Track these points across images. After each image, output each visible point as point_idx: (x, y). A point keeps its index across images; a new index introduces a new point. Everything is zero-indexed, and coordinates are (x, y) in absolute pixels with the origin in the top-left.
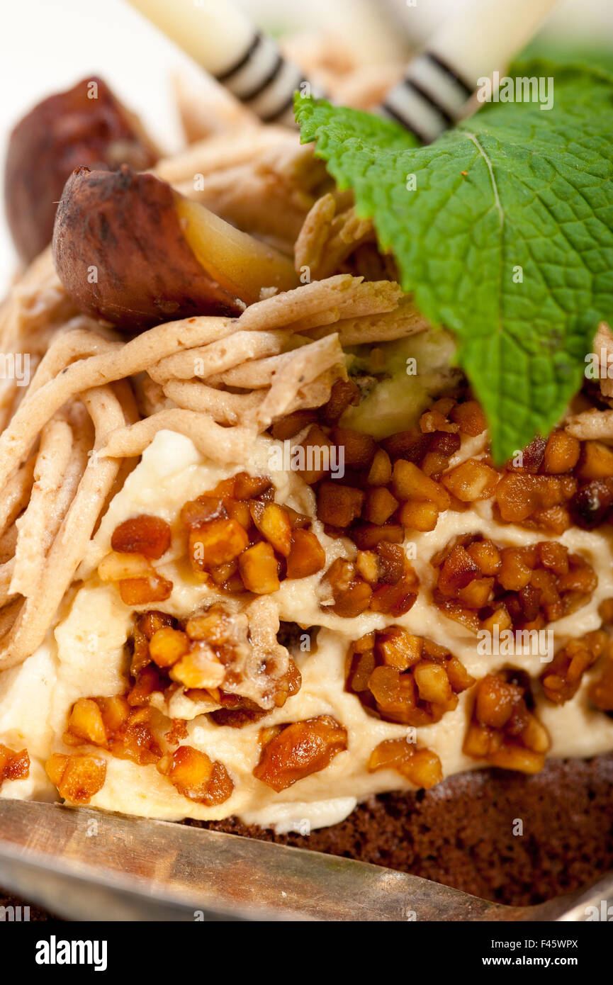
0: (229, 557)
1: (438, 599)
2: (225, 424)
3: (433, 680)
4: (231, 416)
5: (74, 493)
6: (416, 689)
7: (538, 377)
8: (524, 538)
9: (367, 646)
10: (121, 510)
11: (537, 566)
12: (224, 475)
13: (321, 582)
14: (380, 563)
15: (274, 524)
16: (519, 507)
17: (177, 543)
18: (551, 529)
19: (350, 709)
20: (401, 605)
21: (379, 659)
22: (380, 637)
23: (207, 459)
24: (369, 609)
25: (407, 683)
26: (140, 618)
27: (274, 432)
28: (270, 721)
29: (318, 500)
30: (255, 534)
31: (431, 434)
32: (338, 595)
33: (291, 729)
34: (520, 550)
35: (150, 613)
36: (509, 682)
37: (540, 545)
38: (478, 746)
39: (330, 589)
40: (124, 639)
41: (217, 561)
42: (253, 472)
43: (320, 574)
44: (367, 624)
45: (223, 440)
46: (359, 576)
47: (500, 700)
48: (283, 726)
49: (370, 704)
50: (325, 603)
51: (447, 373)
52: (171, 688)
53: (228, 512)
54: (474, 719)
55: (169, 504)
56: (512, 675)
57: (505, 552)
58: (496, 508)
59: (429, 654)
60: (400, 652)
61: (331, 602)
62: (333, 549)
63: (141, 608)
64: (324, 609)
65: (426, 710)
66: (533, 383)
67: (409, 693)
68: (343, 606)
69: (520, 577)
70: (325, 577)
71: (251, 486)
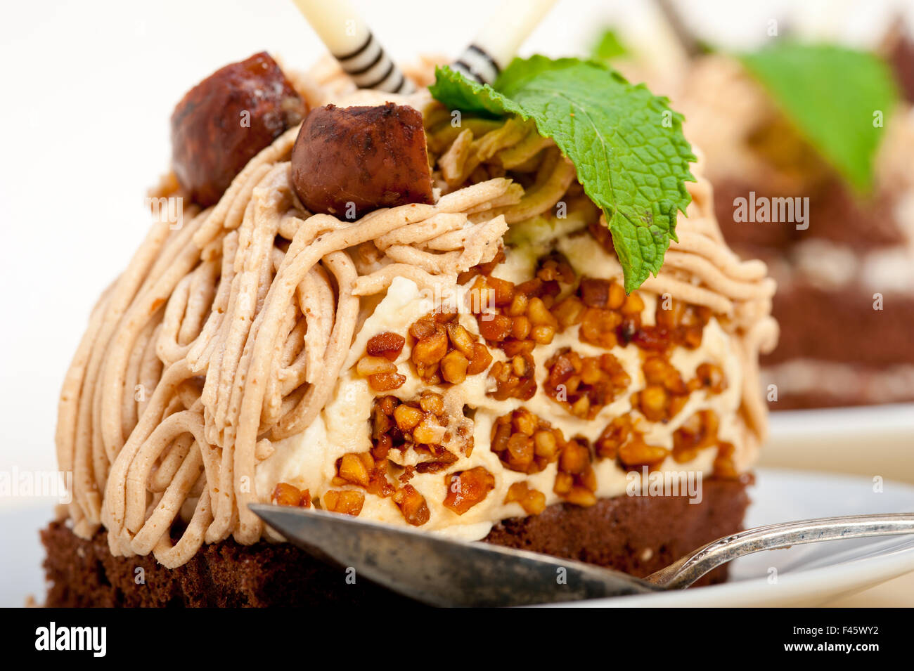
0: (438, 360)
1: (550, 389)
2: (433, 274)
3: (545, 442)
4: (436, 269)
5: (334, 319)
6: (535, 447)
7: (643, 240)
8: (593, 351)
9: (507, 421)
10: (373, 327)
11: (602, 368)
13: (488, 377)
14: (525, 364)
15: (461, 340)
16: (593, 331)
17: (406, 350)
18: (608, 346)
19: (492, 462)
20: (528, 393)
21: (515, 429)
22: (516, 414)
24: (512, 396)
25: (531, 444)
26: (378, 401)
27: (461, 279)
28: (451, 470)
29: (479, 324)
30: (451, 345)
31: (549, 282)
32: (499, 384)
33: (463, 475)
34: (592, 359)
35: (384, 398)
36: (579, 445)
37: (603, 354)
38: (562, 487)
39: (495, 381)
40: (369, 415)
41: (431, 362)
43: (485, 373)
44: (510, 405)
45: (437, 283)
46: (513, 373)
47: (574, 457)
48: (459, 473)
49: (505, 457)
50: (490, 391)
51: (548, 244)
52: (406, 446)
53: (432, 333)
54: (561, 469)
55: (402, 324)
56: (580, 441)
57: (586, 362)
58: (581, 332)
59: (542, 427)
60: (526, 425)
61: (494, 390)
62: (497, 355)
63: (382, 394)
64: (488, 394)
65: (538, 462)
66: (640, 243)
67: (531, 452)
68: (500, 394)
69: (593, 376)
70: (490, 373)
71: (450, 314)
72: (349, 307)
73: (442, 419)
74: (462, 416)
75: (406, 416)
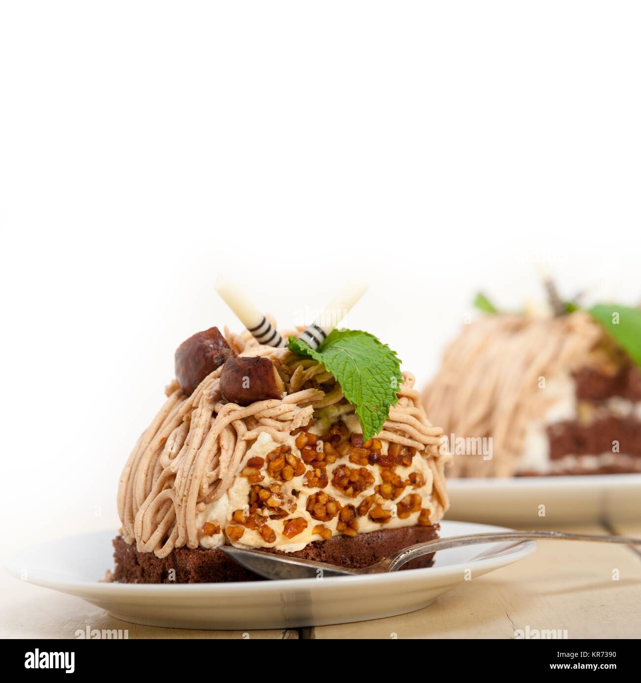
0: (280, 469)
1: (335, 483)
2: (279, 431)
3: (332, 507)
4: (281, 429)
5: (234, 450)
6: (327, 509)
7: (374, 418)
8: (356, 467)
9: (314, 497)
10: (250, 454)
11: (360, 475)
12: (279, 445)
13: (304, 477)
14: (321, 472)
15: (292, 460)
16: (356, 457)
17: (266, 465)
18: (364, 464)
19: (307, 516)
20: (325, 485)
21: (317, 501)
22: (318, 494)
23: (275, 440)
24: (316, 486)
25: (325, 508)
26: (252, 487)
27: (292, 433)
28: (287, 518)
29: (302, 454)
30: (287, 463)
31: (334, 435)
32: (309, 481)
33: (292, 521)
34: (356, 470)
35: (256, 486)
36: (349, 509)
37: (361, 468)
38: (341, 528)
39: (307, 479)
40: (248, 493)
41: (277, 470)
42: (287, 445)
43: (303, 476)
44: (315, 490)
45: (280, 435)
46: (315, 476)
47: (347, 514)
48: (290, 520)
49: (313, 514)
50: (305, 484)
51: (336, 418)
52: (264, 507)
53: (278, 457)
54: (340, 520)
55: (264, 453)
56: (351, 507)
57: (352, 471)
58: (350, 458)
59: (330, 500)
60: (322, 499)
61: (307, 483)
62: (309, 468)
63: (254, 484)
64: (304, 485)
65: (328, 516)
66: (372, 420)
67: (325, 511)
68: (309, 485)
69: (356, 478)
70: (305, 476)
71: (286, 448)
72: (241, 445)
73: (280, 496)
74: (291, 495)
75: (264, 494)
